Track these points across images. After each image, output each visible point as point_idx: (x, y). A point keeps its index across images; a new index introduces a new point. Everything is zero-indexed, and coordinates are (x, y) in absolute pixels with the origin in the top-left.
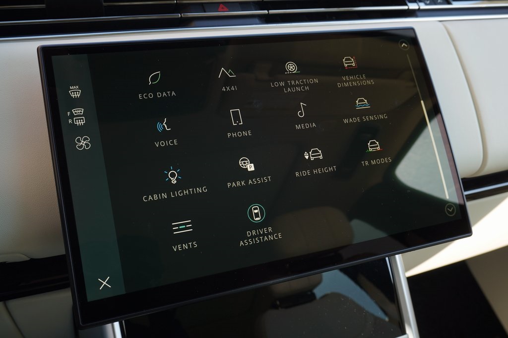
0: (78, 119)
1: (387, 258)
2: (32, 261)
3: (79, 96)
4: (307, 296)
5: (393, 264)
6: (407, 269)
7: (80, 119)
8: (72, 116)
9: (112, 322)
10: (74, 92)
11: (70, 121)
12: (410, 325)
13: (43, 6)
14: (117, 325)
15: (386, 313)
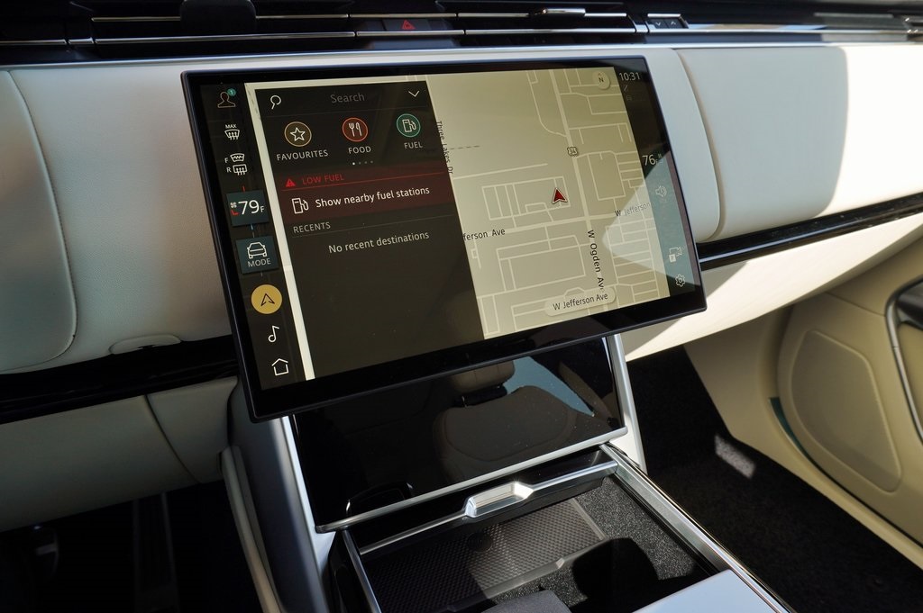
0: (238, 167)
1: (604, 339)
2: (184, 344)
3: (237, 137)
4: (494, 391)
5: (611, 344)
6: (627, 352)
7: (241, 167)
8: (231, 163)
9: (281, 416)
10: (231, 132)
11: (228, 170)
12: (629, 414)
13: (178, 18)
14: (286, 419)
15: (591, 408)
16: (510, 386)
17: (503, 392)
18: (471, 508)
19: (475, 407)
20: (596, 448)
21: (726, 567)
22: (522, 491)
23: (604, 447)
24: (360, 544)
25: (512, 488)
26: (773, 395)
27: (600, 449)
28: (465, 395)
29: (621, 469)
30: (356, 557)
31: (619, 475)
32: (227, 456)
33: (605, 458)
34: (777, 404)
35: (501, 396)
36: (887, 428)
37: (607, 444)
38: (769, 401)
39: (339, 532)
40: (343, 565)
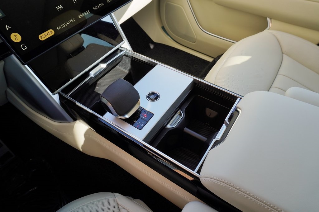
16: (85, 45)
17: (83, 48)
18: (92, 74)
19: (76, 56)
20: (118, 49)
21: (157, 64)
22: (104, 66)
23: (120, 48)
24: (67, 93)
25: (101, 66)
26: (162, 26)
27: (119, 49)
28: (71, 54)
29: (127, 52)
30: (68, 96)
31: (127, 54)
32: (9, 90)
33: (121, 51)
34: (163, 28)
35: (83, 50)
36: (190, 25)
37: (120, 47)
38: (161, 28)
39: (59, 93)
40: (65, 101)
